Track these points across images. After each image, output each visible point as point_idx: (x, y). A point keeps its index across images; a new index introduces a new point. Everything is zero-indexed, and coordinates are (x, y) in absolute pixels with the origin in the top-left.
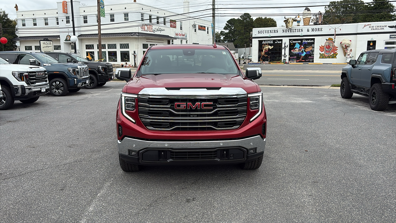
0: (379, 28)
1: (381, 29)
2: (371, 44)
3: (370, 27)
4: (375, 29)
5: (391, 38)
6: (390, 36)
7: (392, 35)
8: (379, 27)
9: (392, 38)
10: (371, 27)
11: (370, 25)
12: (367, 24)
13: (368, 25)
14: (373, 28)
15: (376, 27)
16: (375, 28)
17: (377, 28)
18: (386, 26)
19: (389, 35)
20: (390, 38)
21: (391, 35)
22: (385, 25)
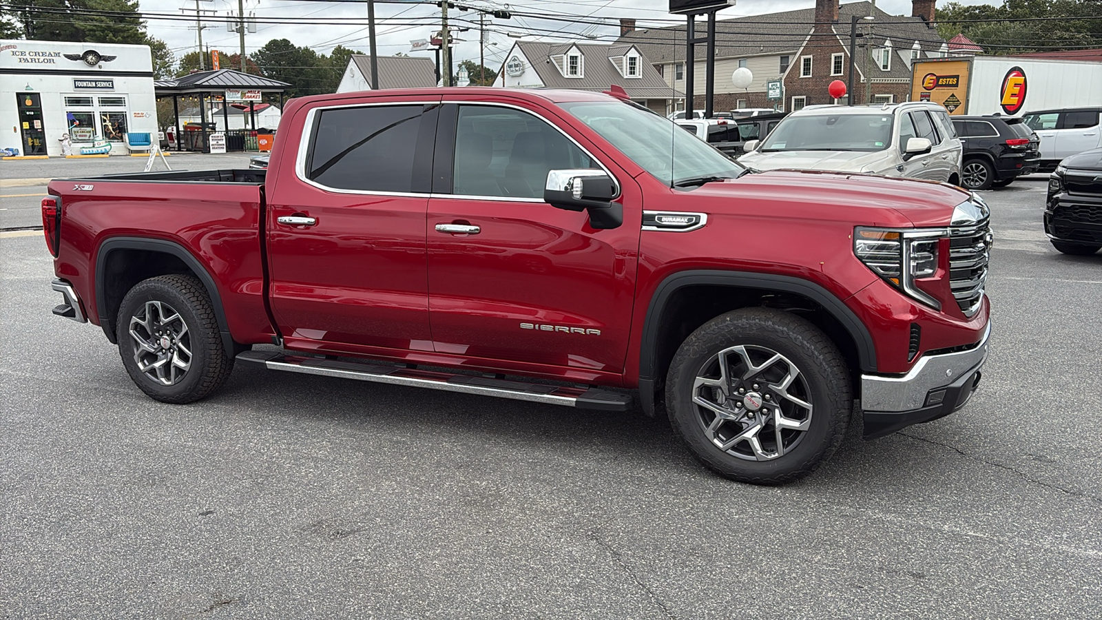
0: (42, 59)
1: (46, 61)
2: (29, 103)
3: (14, 53)
4: (30, 61)
5: (78, 87)
6: (75, 81)
7: (80, 81)
8: (41, 54)
9: (81, 87)
10: (17, 53)
11: (14, 47)
12: (5, 45)
13: (8, 47)
14: (25, 57)
15: (31, 54)
16: (28, 57)
17: (35, 57)
18: (57, 55)
19: (70, 78)
20: (76, 87)
21: (78, 81)
22: (57, 52)
